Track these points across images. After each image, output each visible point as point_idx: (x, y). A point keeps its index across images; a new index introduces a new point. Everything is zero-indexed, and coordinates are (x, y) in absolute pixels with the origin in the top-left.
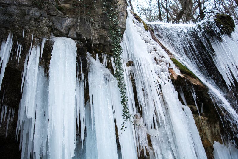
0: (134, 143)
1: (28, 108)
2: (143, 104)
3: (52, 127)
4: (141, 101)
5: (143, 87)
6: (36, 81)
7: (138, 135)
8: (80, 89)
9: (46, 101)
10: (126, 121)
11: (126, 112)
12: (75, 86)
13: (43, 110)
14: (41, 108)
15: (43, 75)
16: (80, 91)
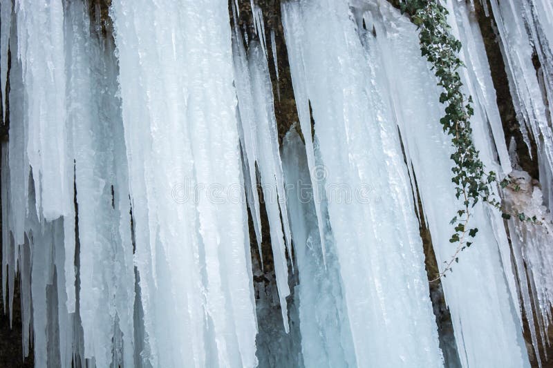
0: (510, 299)
1: (41, 176)
2: (541, 126)
3: (152, 247)
4: (530, 113)
5: (534, 48)
6: (61, 59)
7: (525, 265)
8: (252, 79)
9: (112, 143)
10: (470, 205)
11: (467, 164)
12: (230, 65)
13: (103, 182)
14: (95, 174)
15: (87, 30)
16: (253, 89)
